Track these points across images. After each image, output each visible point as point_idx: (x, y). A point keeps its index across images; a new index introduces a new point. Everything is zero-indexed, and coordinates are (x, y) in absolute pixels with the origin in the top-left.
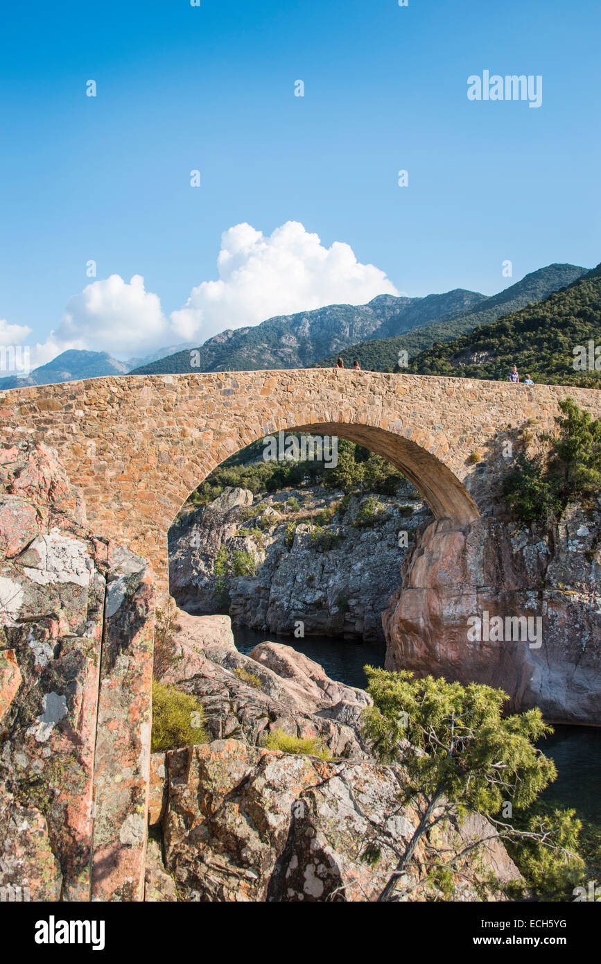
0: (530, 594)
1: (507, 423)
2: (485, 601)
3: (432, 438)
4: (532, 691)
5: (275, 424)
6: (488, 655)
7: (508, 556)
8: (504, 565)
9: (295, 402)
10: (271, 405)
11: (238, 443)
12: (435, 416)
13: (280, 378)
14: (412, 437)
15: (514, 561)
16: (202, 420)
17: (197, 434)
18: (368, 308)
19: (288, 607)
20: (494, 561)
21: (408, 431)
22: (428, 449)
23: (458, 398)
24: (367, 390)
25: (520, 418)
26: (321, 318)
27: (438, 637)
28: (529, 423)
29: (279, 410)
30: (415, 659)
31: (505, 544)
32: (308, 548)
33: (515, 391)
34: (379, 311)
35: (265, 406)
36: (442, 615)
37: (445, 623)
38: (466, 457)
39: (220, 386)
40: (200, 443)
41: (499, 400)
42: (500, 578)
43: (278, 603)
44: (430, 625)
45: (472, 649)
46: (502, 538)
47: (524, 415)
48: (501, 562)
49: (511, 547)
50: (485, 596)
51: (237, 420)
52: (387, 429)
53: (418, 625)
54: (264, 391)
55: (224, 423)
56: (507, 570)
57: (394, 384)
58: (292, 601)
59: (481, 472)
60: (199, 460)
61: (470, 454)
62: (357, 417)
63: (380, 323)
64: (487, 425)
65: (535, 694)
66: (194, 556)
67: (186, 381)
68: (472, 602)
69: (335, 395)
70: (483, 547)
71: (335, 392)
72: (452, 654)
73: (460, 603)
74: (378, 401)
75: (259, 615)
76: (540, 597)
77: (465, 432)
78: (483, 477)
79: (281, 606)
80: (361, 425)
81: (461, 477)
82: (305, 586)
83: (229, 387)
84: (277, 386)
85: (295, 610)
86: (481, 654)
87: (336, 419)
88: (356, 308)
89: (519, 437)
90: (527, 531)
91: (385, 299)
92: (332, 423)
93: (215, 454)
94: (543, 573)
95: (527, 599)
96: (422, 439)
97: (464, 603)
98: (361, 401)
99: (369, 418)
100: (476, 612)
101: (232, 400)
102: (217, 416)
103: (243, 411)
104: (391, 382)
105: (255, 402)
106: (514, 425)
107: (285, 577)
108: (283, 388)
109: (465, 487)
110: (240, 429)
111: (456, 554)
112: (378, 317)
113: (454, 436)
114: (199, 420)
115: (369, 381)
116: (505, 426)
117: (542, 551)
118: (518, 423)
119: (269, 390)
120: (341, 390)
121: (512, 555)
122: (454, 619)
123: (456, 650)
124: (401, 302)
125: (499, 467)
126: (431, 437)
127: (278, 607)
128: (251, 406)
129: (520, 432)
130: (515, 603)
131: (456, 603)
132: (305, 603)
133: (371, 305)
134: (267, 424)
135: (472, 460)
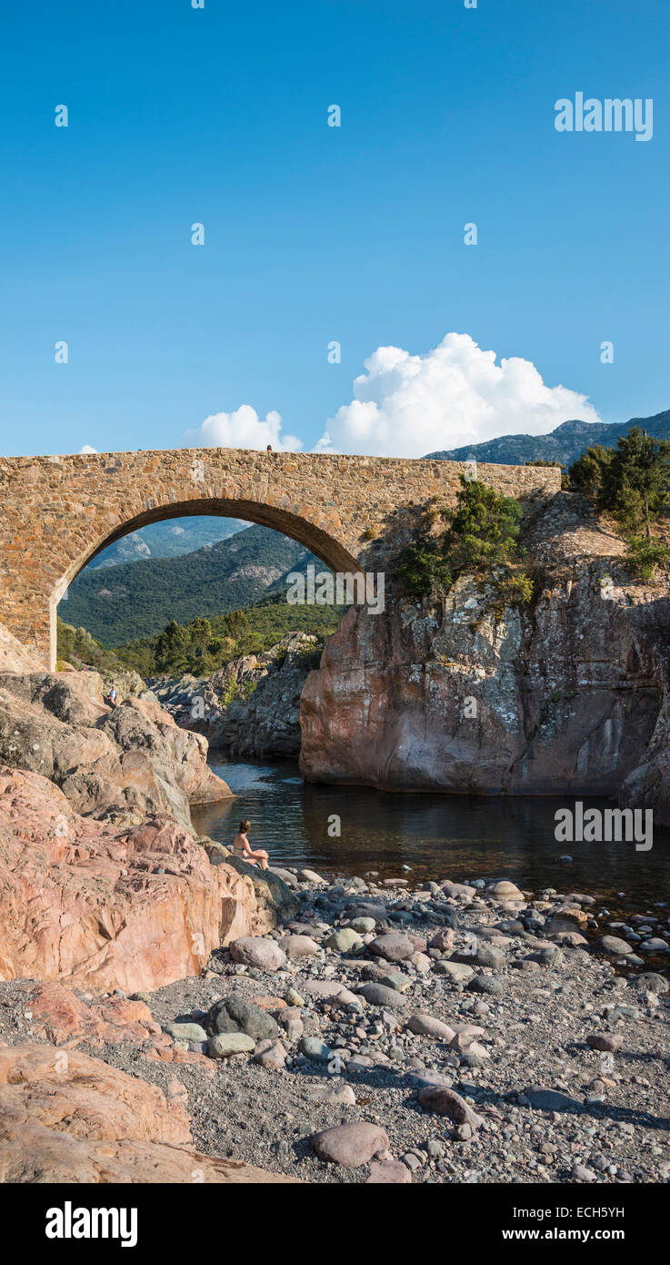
0: (413, 667)
1: (409, 500)
2: (372, 676)
3: (322, 515)
4: (399, 759)
5: (156, 500)
6: (375, 731)
7: (397, 631)
8: (393, 640)
9: (177, 479)
10: (153, 482)
11: (120, 517)
12: (326, 493)
13: (163, 457)
14: (300, 513)
15: (403, 636)
16: (86, 496)
17: (80, 508)
18: (552, 439)
19: (271, 728)
20: (383, 636)
21: (297, 508)
22: (318, 525)
23: (352, 475)
24: (253, 468)
25: (424, 495)
26: (491, 453)
27: (331, 714)
28: (434, 500)
29: (161, 487)
30: (313, 739)
31: (396, 619)
32: (298, 667)
33: (418, 467)
34: (566, 442)
35: (148, 483)
36: (333, 692)
37: (337, 700)
38: (360, 533)
39: (103, 465)
40: (84, 517)
41: (399, 476)
42: (388, 653)
43: (262, 724)
44: (325, 703)
45: (361, 726)
46: (393, 613)
47: (429, 492)
48: (390, 636)
49: (401, 622)
50: (372, 671)
51: (119, 496)
52: (274, 505)
53: (314, 703)
54: (147, 469)
55: (107, 498)
56: (395, 645)
57: (282, 461)
58: (276, 721)
59: (377, 548)
60: (81, 532)
61: (365, 531)
62: (241, 493)
63: (568, 457)
64: (385, 502)
65: (402, 761)
66: (208, 689)
67: (72, 461)
68: (360, 678)
69: (218, 472)
70: (373, 623)
71: (220, 469)
72: (343, 732)
73: (350, 678)
74: (264, 478)
75: (247, 740)
76: (423, 671)
77: (359, 509)
78: (380, 553)
79: (265, 727)
80: (245, 501)
81: (355, 554)
82: (291, 705)
83: (112, 466)
84: (160, 464)
85: (277, 730)
86: (368, 730)
87: (219, 495)
88: (536, 439)
89: (424, 514)
90: (419, 606)
91: (574, 425)
92: (215, 499)
93: (98, 527)
94: (428, 646)
95: (411, 672)
96: (311, 515)
97: (353, 678)
98: (246, 478)
99: (255, 495)
100: (364, 688)
101: (116, 478)
102: (100, 492)
103: (125, 487)
104: (278, 459)
105: (138, 479)
106: (417, 502)
107: (271, 696)
108: (166, 466)
109: (359, 563)
110: (122, 504)
111: (348, 630)
112: (565, 449)
113: (347, 513)
114: (83, 496)
115: (255, 459)
116: (406, 503)
117: (430, 625)
118: (421, 500)
119: (152, 468)
120: (225, 468)
121: (402, 630)
122: (345, 696)
123: (348, 728)
124: (594, 430)
125: (398, 544)
126: (321, 513)
127: (262, 728)
128: (133, 482)
129: (424, 509)
130: (400, 677)
131: (345, 679)
132: (288, 723)
133: (557, 434)
134: (149, 500)
135: (366, 537)
